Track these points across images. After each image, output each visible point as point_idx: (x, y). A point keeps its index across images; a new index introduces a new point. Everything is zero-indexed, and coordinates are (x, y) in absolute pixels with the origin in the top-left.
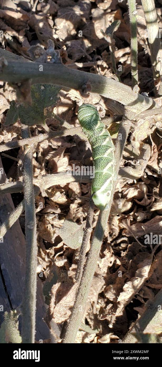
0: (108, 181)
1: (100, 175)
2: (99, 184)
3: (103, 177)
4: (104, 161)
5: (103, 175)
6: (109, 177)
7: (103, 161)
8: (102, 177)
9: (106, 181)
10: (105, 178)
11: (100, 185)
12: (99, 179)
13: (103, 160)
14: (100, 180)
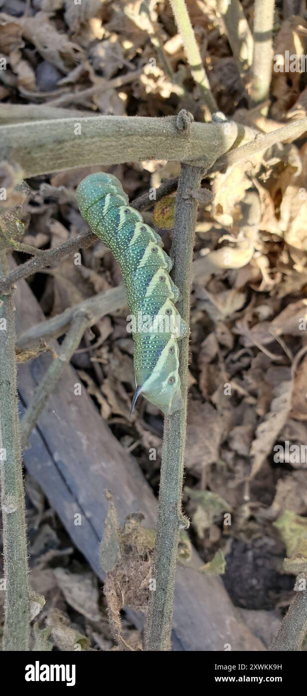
0: (165, 352)
1: (144, 343)
2: (145, 364)
3: (150, 347)
4: (149, 309)
5: (150, 342)
6: (166, 341)
7: (145, 309)
8: (148, 346)
9: (158, 353)
10: (155, 347)
11: (148, 367)
12: (144, 352)
13: (146, 305)
14: (145, 354)
